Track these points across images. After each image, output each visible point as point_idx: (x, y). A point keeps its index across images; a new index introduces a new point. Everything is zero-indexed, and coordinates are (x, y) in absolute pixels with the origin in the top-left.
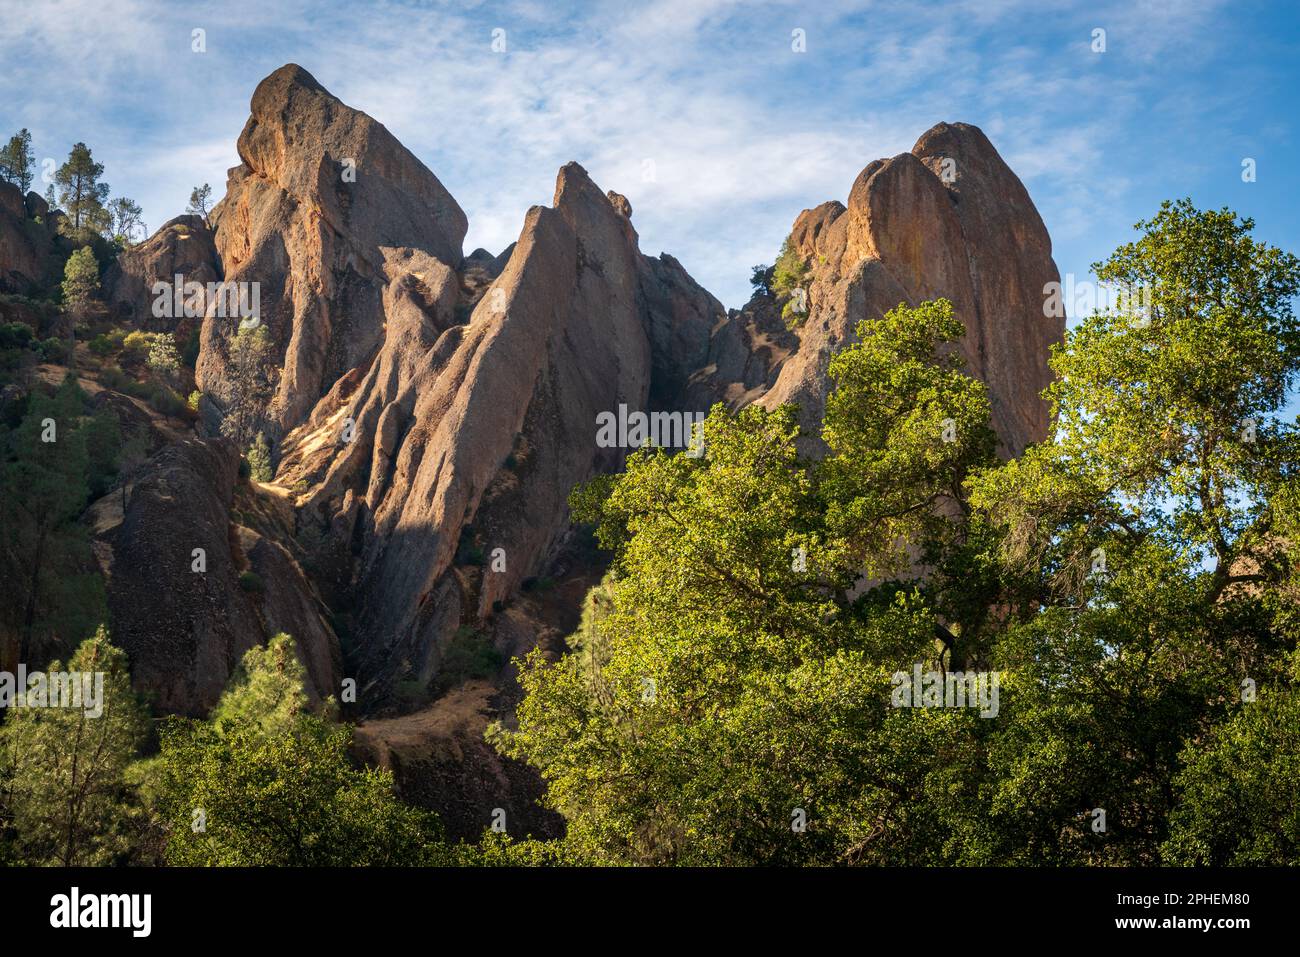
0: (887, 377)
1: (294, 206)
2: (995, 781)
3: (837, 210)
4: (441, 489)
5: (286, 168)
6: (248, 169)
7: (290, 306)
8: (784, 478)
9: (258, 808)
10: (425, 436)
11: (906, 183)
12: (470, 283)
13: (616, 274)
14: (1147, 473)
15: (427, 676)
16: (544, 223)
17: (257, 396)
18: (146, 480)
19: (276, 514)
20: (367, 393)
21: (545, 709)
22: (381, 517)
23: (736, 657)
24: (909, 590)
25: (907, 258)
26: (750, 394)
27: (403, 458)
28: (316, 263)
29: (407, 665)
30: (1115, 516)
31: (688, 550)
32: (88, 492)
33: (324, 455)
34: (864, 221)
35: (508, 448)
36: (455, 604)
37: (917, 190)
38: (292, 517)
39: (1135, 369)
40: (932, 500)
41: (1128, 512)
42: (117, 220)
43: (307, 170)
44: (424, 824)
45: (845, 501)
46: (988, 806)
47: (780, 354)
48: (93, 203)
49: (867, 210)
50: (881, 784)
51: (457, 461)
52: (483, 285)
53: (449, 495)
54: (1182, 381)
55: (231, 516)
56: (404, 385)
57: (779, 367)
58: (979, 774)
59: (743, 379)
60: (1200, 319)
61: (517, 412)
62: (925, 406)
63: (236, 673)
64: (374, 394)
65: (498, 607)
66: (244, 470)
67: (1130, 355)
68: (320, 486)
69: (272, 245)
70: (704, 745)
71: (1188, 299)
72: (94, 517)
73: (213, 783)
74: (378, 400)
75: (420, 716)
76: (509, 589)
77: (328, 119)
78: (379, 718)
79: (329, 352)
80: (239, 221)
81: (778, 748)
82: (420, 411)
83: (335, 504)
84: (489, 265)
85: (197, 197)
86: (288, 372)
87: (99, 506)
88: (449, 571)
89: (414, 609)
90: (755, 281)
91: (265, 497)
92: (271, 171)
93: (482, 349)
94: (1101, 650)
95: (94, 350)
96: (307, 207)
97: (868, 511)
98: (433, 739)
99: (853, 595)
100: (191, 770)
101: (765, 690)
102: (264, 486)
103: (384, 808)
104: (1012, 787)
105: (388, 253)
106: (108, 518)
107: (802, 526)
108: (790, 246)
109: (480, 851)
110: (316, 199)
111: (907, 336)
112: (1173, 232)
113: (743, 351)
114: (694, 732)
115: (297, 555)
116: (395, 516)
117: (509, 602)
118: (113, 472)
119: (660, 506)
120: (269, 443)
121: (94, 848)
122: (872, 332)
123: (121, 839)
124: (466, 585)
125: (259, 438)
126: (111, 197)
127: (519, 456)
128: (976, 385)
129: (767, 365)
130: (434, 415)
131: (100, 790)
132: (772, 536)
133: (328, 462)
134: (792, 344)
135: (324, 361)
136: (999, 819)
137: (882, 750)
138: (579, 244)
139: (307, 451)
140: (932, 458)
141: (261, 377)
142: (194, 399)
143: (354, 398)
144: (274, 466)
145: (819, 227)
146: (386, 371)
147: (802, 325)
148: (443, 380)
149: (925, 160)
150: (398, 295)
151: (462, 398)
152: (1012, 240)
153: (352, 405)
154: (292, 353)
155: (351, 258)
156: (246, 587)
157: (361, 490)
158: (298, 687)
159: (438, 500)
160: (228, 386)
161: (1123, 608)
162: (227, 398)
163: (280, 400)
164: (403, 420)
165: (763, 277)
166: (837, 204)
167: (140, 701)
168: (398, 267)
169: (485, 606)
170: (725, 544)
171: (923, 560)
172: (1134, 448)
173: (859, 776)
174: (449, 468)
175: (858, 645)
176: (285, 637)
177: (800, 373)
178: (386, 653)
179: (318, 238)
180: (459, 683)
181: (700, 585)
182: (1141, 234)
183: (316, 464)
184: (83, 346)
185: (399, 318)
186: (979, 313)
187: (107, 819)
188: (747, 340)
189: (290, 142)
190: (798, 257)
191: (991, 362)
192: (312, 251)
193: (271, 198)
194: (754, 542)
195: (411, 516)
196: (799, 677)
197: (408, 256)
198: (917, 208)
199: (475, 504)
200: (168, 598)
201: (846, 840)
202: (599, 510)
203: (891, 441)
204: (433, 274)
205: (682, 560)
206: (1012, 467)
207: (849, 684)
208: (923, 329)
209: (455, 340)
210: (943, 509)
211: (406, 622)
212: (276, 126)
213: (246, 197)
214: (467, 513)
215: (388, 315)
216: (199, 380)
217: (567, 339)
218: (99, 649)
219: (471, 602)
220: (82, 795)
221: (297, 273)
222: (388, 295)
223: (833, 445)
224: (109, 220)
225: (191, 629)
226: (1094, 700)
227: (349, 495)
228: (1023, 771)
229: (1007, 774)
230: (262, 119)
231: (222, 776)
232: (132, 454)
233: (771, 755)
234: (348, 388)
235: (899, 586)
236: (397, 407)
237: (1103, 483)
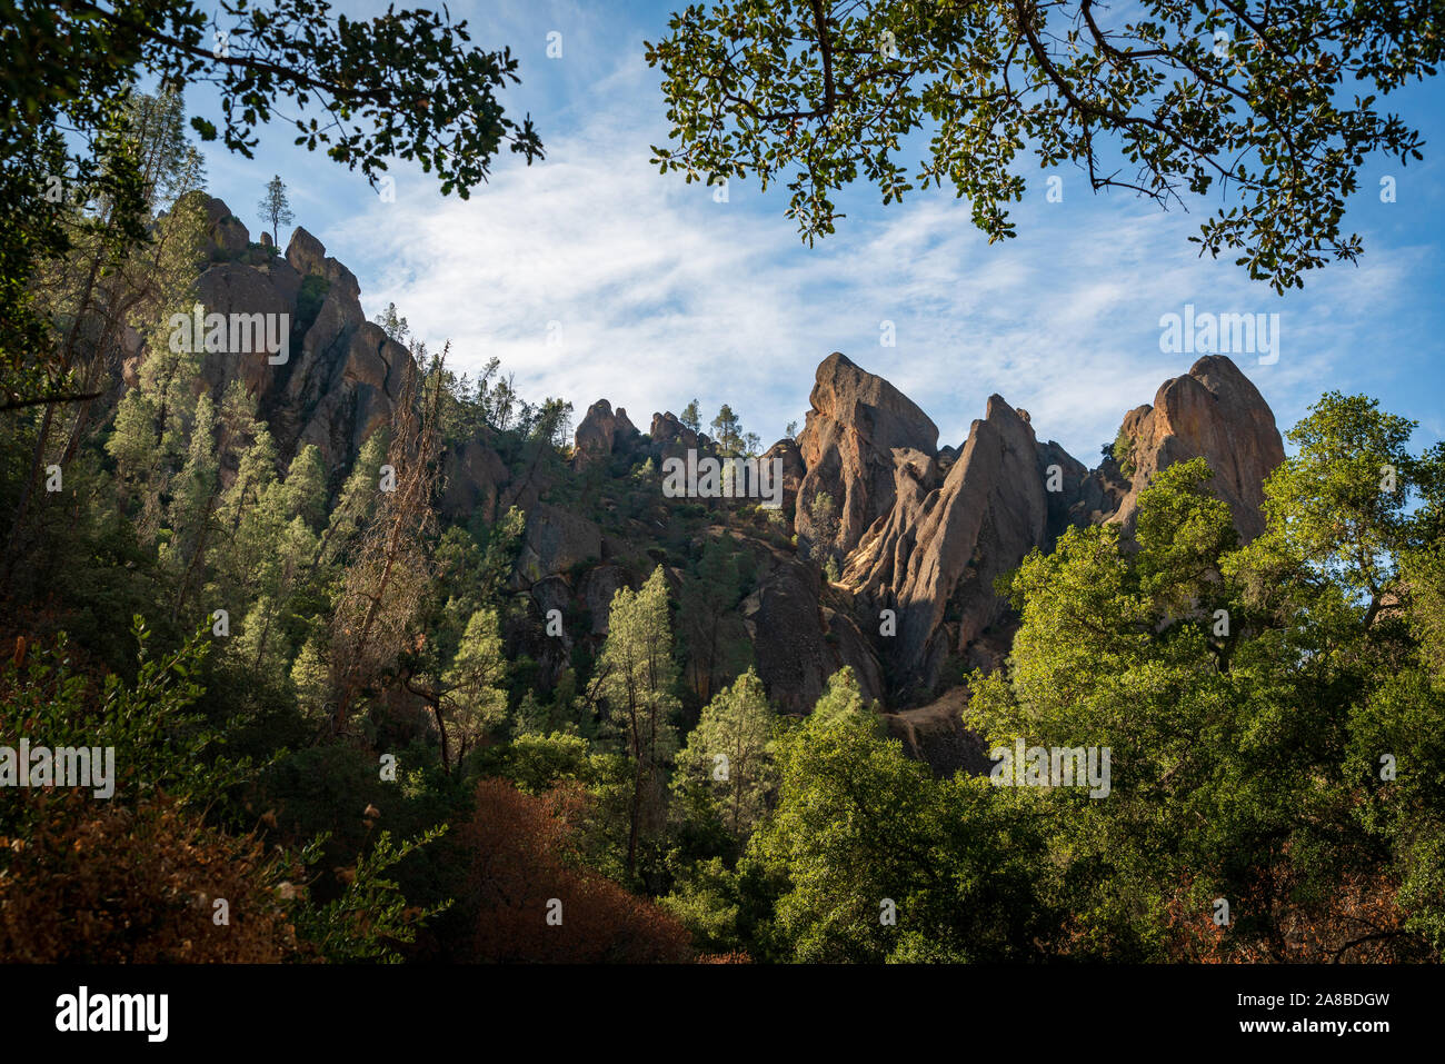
0: (1171, 504)
1: (842, 430)
2: (1241, 732)
3: (1147, 409)
4: (933, 580)
5: (836, 409)
6: (816, 412)
7: (844, 484)
8: (1112, 564)
9: (827, 765)
10: (922, 551)
11: (1187, 391)
12: (942, 465)
13: (1024, 454)
14: (1326, 549)
15: (932, 685)
16: (981, 428)
17: (828, 535)
18: (771, 585)
19: (843, 600)
20: (889, 530)
21: (985, 702)
22: (901, 597)
23: (1091, 667)
24: (1190, 624)
25: (1190, 433)
26: (1106, 516)
27: (911, 565)
28: (857, 461)
29: (921, 679)
30: (1309, 576)
31: (1059, 609)
32: (739, 593)
33: (867, 566)
34: (1164, 414)
35: (969, 556)
36: (946, 643)
37: (1194, 394)
38: (852, 600)
39: (1313, 490)
40: (1202, 571)
41: (1318, 572)
42: (747, 445)
43: (848, 410)
44: (921, 770)
45: (1150, 576)
46: (1237, 747)
47: (1120, 493)
48: (734, 436)
49: (1165, 407)
50: (1179, 736)
51: (941, 564)
52: (950, 466)
53: (938, 583)
54: (1341, 495)
55: (818, 602)
56: (909, 524)
57: (1121, 500)
58: (1230, 730)
59: (1100, 508)
60: (1350, 459)
61: (973, 534)
62: (1194, 519)
63: (825, 688)
64: (893, 530)
65: (970, 644)
66: (824, 576)
67: (1310, 481)
68: (867, 583)
69: (832, 452)
70: (1076, 718)
71: (1343, 448)
72: (745, 607)
73: (801, 752)
74: (895, 533)
75: (930, 707)
76: (975, 633)
77: (858, 381)
78: (907, 709)
79: (867, 507)
80: (813, 440)
81: (1118, 718)
82: (919, 537)
83: (875, 592)
84: (952, 454)
85: (790, 429)
86: (845, 521)
87: (747, 601)
88: (941, 626)
89: (923, 647)
90: (1104, 452)
91: (837, 590)
92: (828, 412)
93: (951, 501)
94: (1299, 654)
95: (739, 515)
96: (849, 430)
97: (1164, 580)
98: (938, 720)
99: (1159, 629)
100: (789, 745)
101: (1108, 686)
102: (836, 584)
103: (897, 762)
104: (1250, 735)
105: (895, 451)
106: (752, 607)
107: (1126, 590)
108: (1123, 432)
109: (954, 783)
110: (854, 425)
111: (1180, 479)
112: (1331, 410)
113: (1099, 492)
114: (1069, 712)
115: (856, 621)
116: (909, 596)
117: (976, 641)
118: (753, 582)
119: (1042, 584)
120: (837, 560)
121: (752, 789)
122: (1161, 478)
123: (766, 783)
124: (951, 633)
125: (831, 558)
126: (743, 433)
127: (976, 559)
128: (1223, 505)
129: (1114, 499)
130: (927, 539)
131: (754, 757)
132: (1108, 597)
133: (870, 569)
134: (1128, 487)
135: (865, 514)
136: (1245, 754)
137: (1180, 716)
138: (1002, 439)
139: (858, 563)
140: (1200, 548)
141: (831, 525)
142: (795, 538)
143: (882, 533)
144: (840, 573)
145: (1138, 419)
146: (898, 517)
147: (1132, 475)
148: (930, 520)
149: (1197, 378)
150: (902, 475)
151: (942, 529)
152: (1253, 420)
153: (881, 537)
154: (846, 510)
155: (876, 456)
156: (829, 640)
157: (889, 583)
158: (857, 695)
159: (932, 586)
160: (813, 531)
161: (1310, 629)
162: (813, 537)
163: (842, 536)
164: (910, 543)
165: (1108, 450)
166: (1148, 406)
167: (772, 707)
168: (901, 459)
169: (962, 644)
170: (1080, 604)
171: (1199, 606)
172: (1316, 535)
173: (1167, 732)
174: (937, 569)
175: (1162, 657)
176: (848, 667)
177: (1132, 503)
178: (909, 673)
179: (856, 446)
180: (950, 688)
181: (1068, 628)
182: (1312, 413)
183: (863, 571)
184: (733, 514)
185: (904, 487)
186: (1235, 463)
187: (758, 773)
188: (1101, 486)
189: (838, 395)
190: (1127, 437)
191: (1244, 489)
192: (854, 454)
193: (830, 426)
194: (1097, 601)
195: (918, 595)
196: (1128, 677)
197: (906, 452)
198: (1194, 405)
199: (953, 587)
200: (787, 649)
201: (1162, 769)
202: (1010, 588)
203: (1176, 540)
204: (921, 462)
205: (1056, 614)
206: (1246, 551)
207: (1156, 679)
208: (1190, 475)
209: (936, 496)
210: (1210, 576)
211: (919, 655)
212: (830, 387)
213: (816, 427)
214: (948, 593)
215: (898, 485)
216: (797, 529)
217: (998, 492)
218: (748, 679)
219: (954, 642)
220: (743, 760)
221: (846, 466)
222: (897, 475)
223: (1143, 544)
224: (743, 445)
225: (800, 666)
226: (1296, 682)
227: (882, 587)
228: (1256, 725)
229: (1248, 728)
230: (822, 384)
231: (806, 748)
232: (763, 571)
233: (1114, 723)
234: (878, 528)
235: (1185, 622)
236: (906, 536)
237: (1299, 557)
